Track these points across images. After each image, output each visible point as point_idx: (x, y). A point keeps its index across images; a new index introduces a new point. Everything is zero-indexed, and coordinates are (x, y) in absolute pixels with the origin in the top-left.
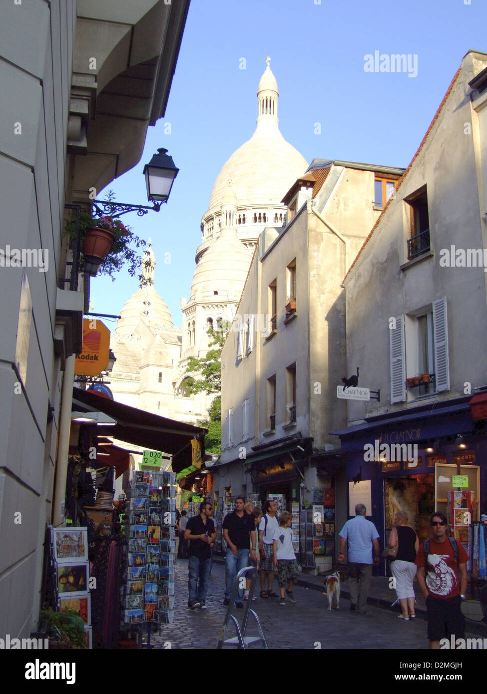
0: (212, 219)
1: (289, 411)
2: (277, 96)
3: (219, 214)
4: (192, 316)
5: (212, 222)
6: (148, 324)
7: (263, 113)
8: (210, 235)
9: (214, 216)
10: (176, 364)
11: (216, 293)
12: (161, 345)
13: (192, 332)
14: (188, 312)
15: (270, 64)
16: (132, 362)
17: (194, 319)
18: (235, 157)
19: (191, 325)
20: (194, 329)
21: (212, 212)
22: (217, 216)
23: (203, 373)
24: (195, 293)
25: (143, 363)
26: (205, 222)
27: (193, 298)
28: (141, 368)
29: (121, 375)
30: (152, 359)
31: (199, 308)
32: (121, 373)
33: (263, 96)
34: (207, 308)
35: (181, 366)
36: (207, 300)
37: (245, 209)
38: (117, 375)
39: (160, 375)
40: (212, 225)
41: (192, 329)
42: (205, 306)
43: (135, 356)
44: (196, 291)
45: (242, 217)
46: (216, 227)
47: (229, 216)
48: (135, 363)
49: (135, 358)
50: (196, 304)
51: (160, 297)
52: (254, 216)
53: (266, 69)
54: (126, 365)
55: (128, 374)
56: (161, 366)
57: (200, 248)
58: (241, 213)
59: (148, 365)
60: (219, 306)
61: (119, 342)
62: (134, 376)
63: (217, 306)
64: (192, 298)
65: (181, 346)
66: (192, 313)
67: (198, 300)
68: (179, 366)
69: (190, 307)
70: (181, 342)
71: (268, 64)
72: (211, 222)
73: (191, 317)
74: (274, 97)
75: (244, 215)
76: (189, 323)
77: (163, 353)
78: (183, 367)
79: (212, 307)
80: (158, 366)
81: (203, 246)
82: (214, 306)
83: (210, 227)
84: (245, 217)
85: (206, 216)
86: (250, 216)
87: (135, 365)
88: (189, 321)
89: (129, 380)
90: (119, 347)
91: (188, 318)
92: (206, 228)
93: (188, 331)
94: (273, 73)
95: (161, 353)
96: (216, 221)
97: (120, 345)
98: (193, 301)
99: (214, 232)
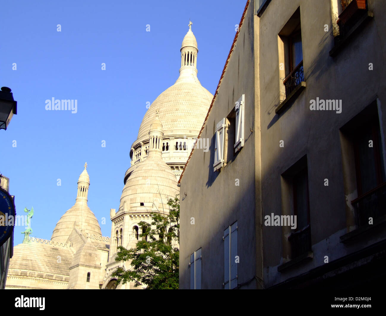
0: (140, 147)
1: (351, 208)
2: (196, 52)
3: (146, 142)
4: (121, 224)
5: (140, 149)
6: (80, 233)
7: (185, 64)
8: (138, 159)
9: (142, 144)
10: (103, 267)
11: (142, 204)
12: (91, 247)
13: (119, 239)
14: (117, 221)
15: (192, 27)
16: (64, 266)
17: (122, 227)
18: (161, 97)
19: (119, 233)
20: (121, 236)
21: (140, 141)
22: (144, 144)
23: (132, 263)
24: (124, 204)
25: (73, 264)
26: (134, 149)
27: (122, 208)
28: (71, 268)
29: (52, 276)
30: (82, 260)
31: (127, 217)
32: (52, 274)
33: (185, 51)
34: (134, 217)
35: (107, 269)
36: (134, 210)
37: (169, 138)
38: (49, 275)
39: (89, 274)
40: (140, 152)
41: (119, 236)
42: (132, 216)
43: (67, 261)
44: (125, 202)
45: (165, 145)
46: (143, 153)
47: (156, 140)
48: (65, 266)
49: (66, 262)
50: (124, 214)
51: (92, 212)
52: (175, 144)
53: (189, 31)
54: (58, 268)
55: (59, 275)
56: (89, 266)
57: (129, 170)
58: (165, 142)
59: (78, 266)
60: (144, 215)
61: (53, 248)
62: (64, 277)
63: (142, 216)
64: (120, 209)
65: (108, 251)
66: (120, 222)
67: (126, 210)
68: (106, 270)
69: (118, 217)
70: (109, 249)
71: (190, 27)
72: (138, 150)
73: (119, 225)
74: (194, 52)
75: (167, 143)
76: (117, 231)
77: (93, 255)
78: (109, 270)
79: (138, 217)
80: (86, 266)
81: (131, 169)
82: (140, 215)
83: (138, 153)
84: (168, 145)
85: (135, 144)
86: (172, 144)
87: (66, 268)
88: (117, 229)
89: (59, 281)
90: (52, 252)
91: (117, 226)
92: (135, 154)
93: (115, 238)
94: (194, 34)
95: (90, 254)
96: (143, 148)
97: (54, 250)
98: (121, 212)
99: (141, 157)
